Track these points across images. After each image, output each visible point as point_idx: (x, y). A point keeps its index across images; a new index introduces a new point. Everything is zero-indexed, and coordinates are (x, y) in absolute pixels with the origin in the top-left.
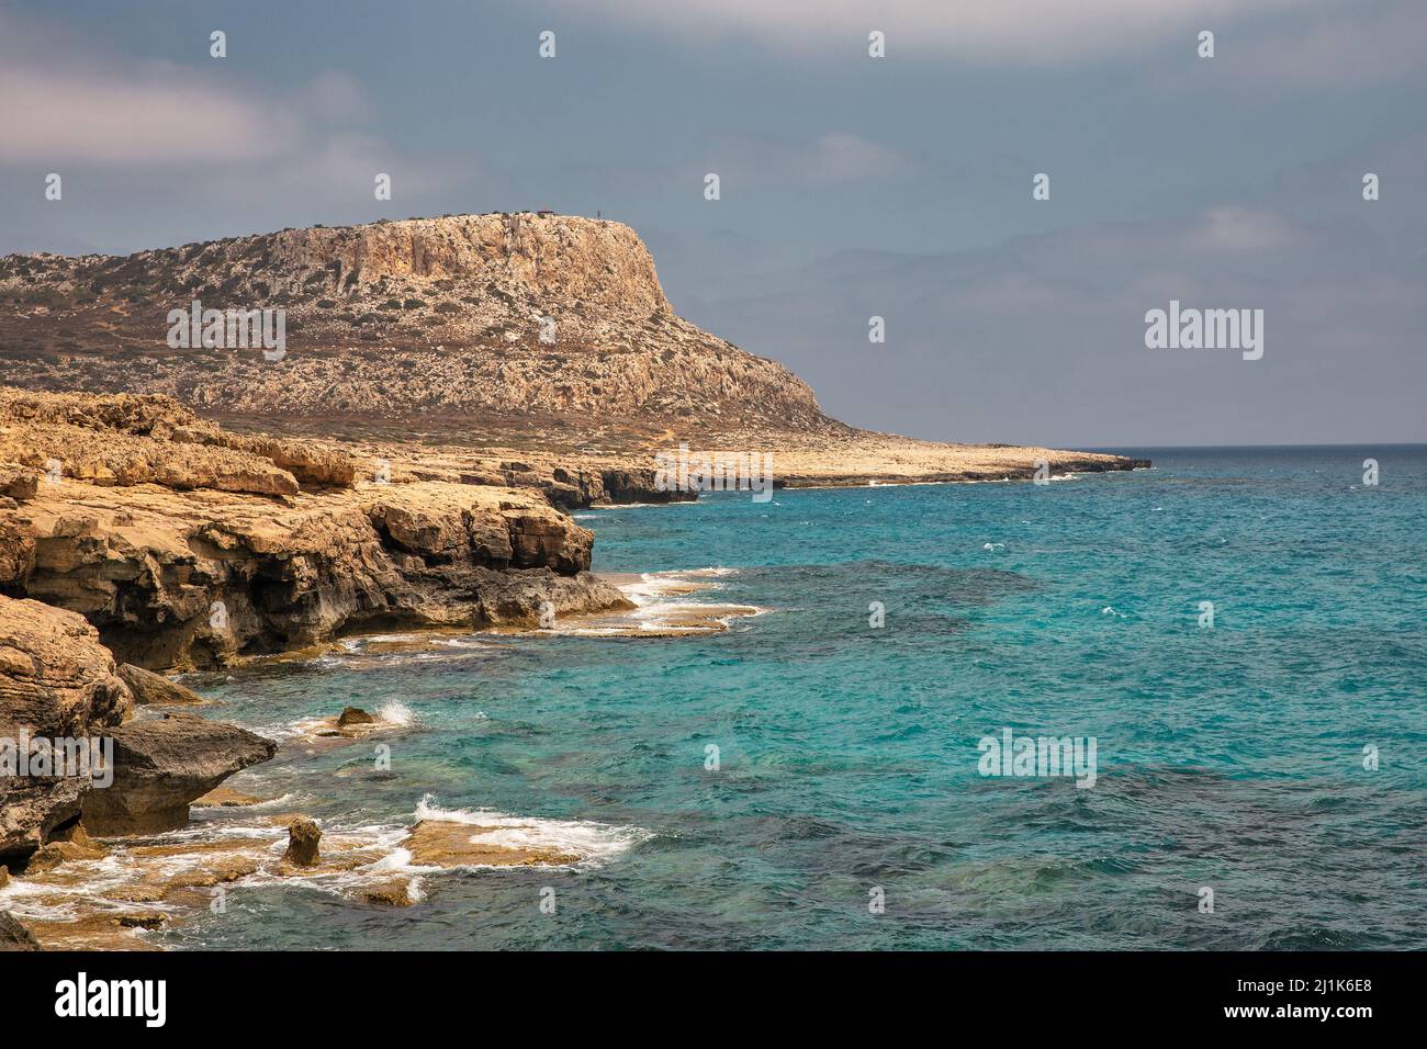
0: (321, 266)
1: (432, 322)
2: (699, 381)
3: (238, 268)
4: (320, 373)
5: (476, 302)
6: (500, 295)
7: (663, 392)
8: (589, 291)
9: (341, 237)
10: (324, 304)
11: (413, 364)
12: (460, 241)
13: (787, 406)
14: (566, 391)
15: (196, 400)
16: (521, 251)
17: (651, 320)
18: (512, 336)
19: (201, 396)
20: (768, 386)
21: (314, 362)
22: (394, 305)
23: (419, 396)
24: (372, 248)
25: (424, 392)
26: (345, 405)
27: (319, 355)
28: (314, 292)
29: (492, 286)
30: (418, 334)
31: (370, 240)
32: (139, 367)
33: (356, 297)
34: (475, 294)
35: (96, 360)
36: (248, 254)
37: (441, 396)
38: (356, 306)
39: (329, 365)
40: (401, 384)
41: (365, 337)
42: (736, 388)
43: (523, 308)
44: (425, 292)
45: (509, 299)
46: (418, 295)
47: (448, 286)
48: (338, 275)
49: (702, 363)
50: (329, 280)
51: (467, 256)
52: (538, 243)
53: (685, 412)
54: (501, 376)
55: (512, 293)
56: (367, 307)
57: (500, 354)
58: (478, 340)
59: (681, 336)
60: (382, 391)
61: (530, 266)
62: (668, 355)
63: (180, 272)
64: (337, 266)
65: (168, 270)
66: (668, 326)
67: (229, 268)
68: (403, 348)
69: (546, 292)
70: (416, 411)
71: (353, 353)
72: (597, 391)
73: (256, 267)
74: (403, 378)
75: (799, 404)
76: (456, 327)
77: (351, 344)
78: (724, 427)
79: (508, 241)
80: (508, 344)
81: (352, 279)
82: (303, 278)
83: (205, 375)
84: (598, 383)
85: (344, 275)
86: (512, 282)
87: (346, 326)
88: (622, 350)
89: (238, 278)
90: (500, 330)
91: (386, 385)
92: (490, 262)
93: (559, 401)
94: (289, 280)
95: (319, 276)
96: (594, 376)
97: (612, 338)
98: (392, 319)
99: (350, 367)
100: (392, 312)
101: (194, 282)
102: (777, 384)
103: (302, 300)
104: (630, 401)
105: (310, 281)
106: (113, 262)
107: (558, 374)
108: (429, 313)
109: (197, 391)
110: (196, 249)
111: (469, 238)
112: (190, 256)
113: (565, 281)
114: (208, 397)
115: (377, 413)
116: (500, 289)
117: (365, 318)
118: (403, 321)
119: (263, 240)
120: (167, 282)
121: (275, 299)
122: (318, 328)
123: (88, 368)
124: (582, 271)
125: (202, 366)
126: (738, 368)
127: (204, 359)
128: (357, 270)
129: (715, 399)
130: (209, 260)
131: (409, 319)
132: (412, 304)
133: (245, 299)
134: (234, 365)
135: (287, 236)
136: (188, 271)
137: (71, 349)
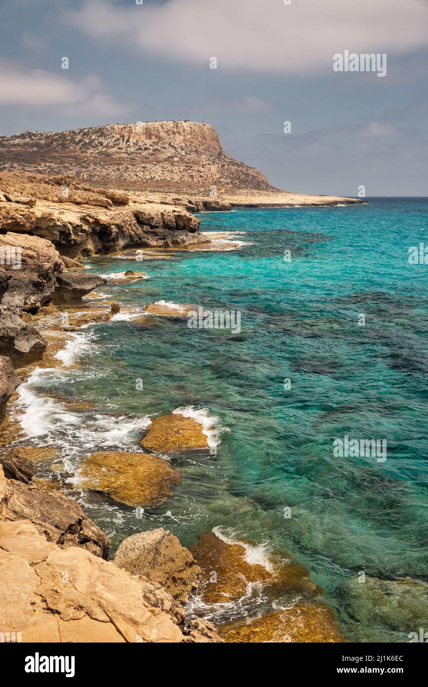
0: (118, 136)
1: (152, 154)
2: (232, 174)
3: (94, 137)
4: (118, 170)
5: (165, 148)
6: (172, 146)
7: (221, 177)
8: (199, 146)
9: (125, 128)
10: (119, 148)
11: (146, 168)
12: (160, 129)
13: (259, 182)
14: (192, 176)
15: (81, 177)
16: (179, 133)
17: (218, 155)
18: (176, 159)
19: (83, 176)
20: (253, 176)
21: (116, 166)
22: (140, 149)
23: (148, 177)
24: (134, 131)
25: (149, 176)
26: (126, 180)
27: (118, 164)
28: (116, 145)
29: (170, 144)
30: (148, 158)
31: (133, 129)
32: (64, 167)
33: (129, 147)
34: (165, 146)
35: (52, 164)
36: (97, 132)
37: (154, 177)
38: (129, 149)
39: (121, 167)
40: (142, 173)
41: (132, 159)
42: (244, 176)
43: (180, 151)
44: (150, 145)
45: (175, 148)
46: (148, 146)
47: (157, 144)
48: (124, 139)
49: (234, 168)
50: (121, 141)
51: (163, 134)
52: (184, 130)
53: (228, 184)
54: (172, 172)
55: (176, 146)
56: (132, 150)
57: (172, 165)
58: (166, 160)
59: (227, 160)
60: (137, 176)
61: (182, 138)
62: (223, 166)
63: (76, 138)
64: (123, 136)
65: (73, 137)
66: (223, 157)
67: (91, 137)
68: (143, 162)
69: (186, 146)
70: (147, 182)
71: (128, 164)
72: (201, 177)
73: (99, 136)
75: (263, 182)
76: (159, 156)
77: (127, 161)
78: (239, 188)
79: (175, 130)
80: (175, 162)
81: (128, 141)
82: (113, 140)
83: (84, 169)
84: (202, 174)
85: (125, 140)
86: (176, 142)
87: (126, 155)
88: (209, 164)
89: (93, 140)
90: (172, 157)
91: (138, 174)
92: (170, 136)
93: (190, 180)
94: (109, 140)
95: (118, 140)
96: (201, 172)
97: (206, 160)
98: (140, 154)
99: (127, 168)
100: (140, 151)
101: (80, 141)
102: (256, 175)
103: (113, 147)
104: (211, 180)
105: (115, 141)
106: (56, 134)
107: (190, 171)
108: (151, 152)
109: (82, 174)
110: (82, 131)
111: (163, 128)
112: (79, 133)
113: (192, 142)
114: (85, 177)
115: (135, 182)
116: (173, 144)
117: (132, 153)
118: (143, 154)
119: (101, 128)
120: (72, 141)
121: (105, 147)
122: (118, 156)
123: (50, 167)
124: (198, 139)
125: (83, 167)
126: (244, 170)
127: (84, 164)
128: (129, 138)
129: (237, 180)
130: (85, 134)
131: (145, 153)
132: (146, 149)
133: (96, 146)
134: (92, 166)
135: (108, 127)
136: (79, 138)
137: (45, 161)
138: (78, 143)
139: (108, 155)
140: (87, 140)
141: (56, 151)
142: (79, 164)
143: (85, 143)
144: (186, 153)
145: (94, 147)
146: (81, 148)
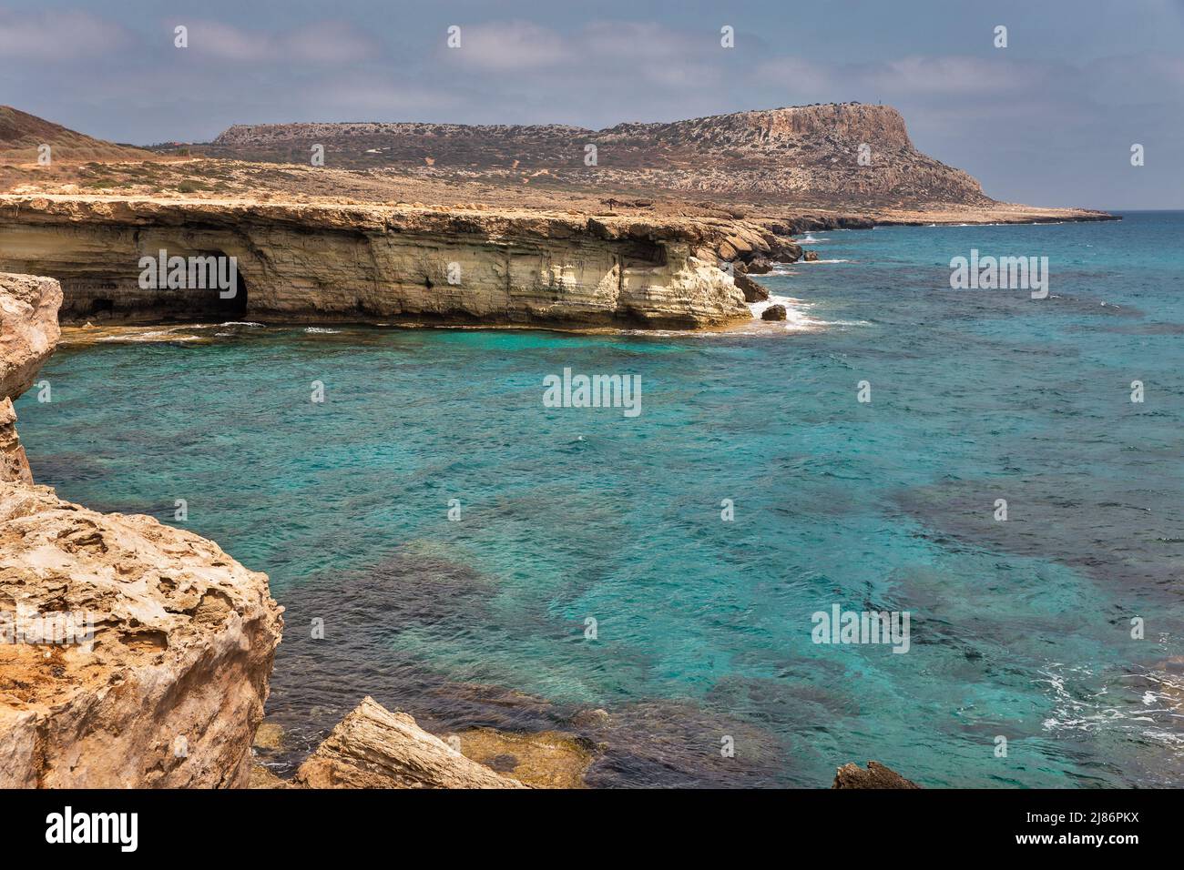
0: (753, 129)
1: (800, 154)
2: (920, 179)
3: (718, 130)
4: (751, 177)
5: (820, 144)
6: (830, 141)
7: (902, 185)
8: (872, 139)
9: (762, 116)
10: (754, 146)
11: (790, 173)
12: (814, 117)
13: (962, 190)
14: (857, 184)
15: (699, 189)
16: (842, 121)
17: (900, 151)
18: (835, 160)
19: (702, 186)
20: (954, 182)
21: (748, 172)
22: (784, 146)
23: (792, 187)
24: (776, 121)
25: (795, 185)
26: (761, 190)
27: (751, 169)
28: (750, 141)
29: (827, 137)
30: (794, 159)
31: (775, 118)
32: (677, 174)
33: (767, 143)
34: (820, 141)
35: (660, 171)
36: (722, 123)
37: (802, 187)
38: (767, 147)
39: (754, 173)
40: (784, 182)
41: (770, 161)
42: (938, 183)
43: (841, 148)
44: (798, 140)
45: (835, 143)
46: (794, 142)
47: (807, 137)
48: (760, 133)
49: (922, 171)
50: (756, 135)
51: (817, 124)
52: (850, 117)
53: (910, 194)
54: (828, 178)
55: (836, 140)
56: (771, 147)
57: (828, 168)
58: (819, 162)
59: (914, 159)
60: (776, 185)
61: (845, 128)
62: (907, 167)
63: (693, 132)
64: (760, 129)
65: (687, 130)
66: (908, 154)
67: (714, 130)
68: (786, 166)
69: (852, 140)
70: (791, 193)
71: (766, 168)
72: (870, 184)
73: (725, 129)
74: (785, 179)
75: (969, 190)
76: (810, 156)
77: (764, 164)
78: (928, 200)
79: (835, 117)
80: (833, 164)
81: (766, 135)
82: (745, 134)
83: (703, 177)
84: (871, 181)
85: (763, 134)
86: (837, 135)
87: (763, 156)
88: (883, 166)
89: (717, 135)
90: (829, 157)
91: (778, 182)
92: (828, 127)
93: (853, 189)
94: (740, 134)
95: (752, 133)
96: (870, 178)
97: (880, 161)
98: (782, 153)
99: (763, 174)
100: (783, 150)
101: (699, 136)
102: (958, 181)
103: (744, 144)
104: (886, 187)
105: (748, 136)
106: (665, 126)
107: (854, 177)
108: (798, 150)
109: (700, 185)
110: (701, 120)
111: (818, 116)
112: (697, 124)
113: (861, 134)
114: (705, 187)
115: (774, 194)
116: (831, 138)
117: (771, 152)
118: (788, 154)
119: (729, 117)
120: (688, 135)
121: (733, 144)
122: (751, 156)
123: (657, 175)
124: (870, 129)
125: (702, 174)
126: (940, 173)
127: (703, 170)
128: (769, 131)
129: (926, 187)
130: (705, 126)
131: (790, 152)
132: (792, 146)
133: (721, 144)
134: (715, 172)
135: (739, 116)
136: (697, 131)
137: (650, 166)
138: (695, 140)
139: (738, 156)
140: (708, 135)
141: (665, 152)
142: (696, 170)
143: (706, 139)
144: (851, 151)
145: (718, 145)
146: (699, 147)
